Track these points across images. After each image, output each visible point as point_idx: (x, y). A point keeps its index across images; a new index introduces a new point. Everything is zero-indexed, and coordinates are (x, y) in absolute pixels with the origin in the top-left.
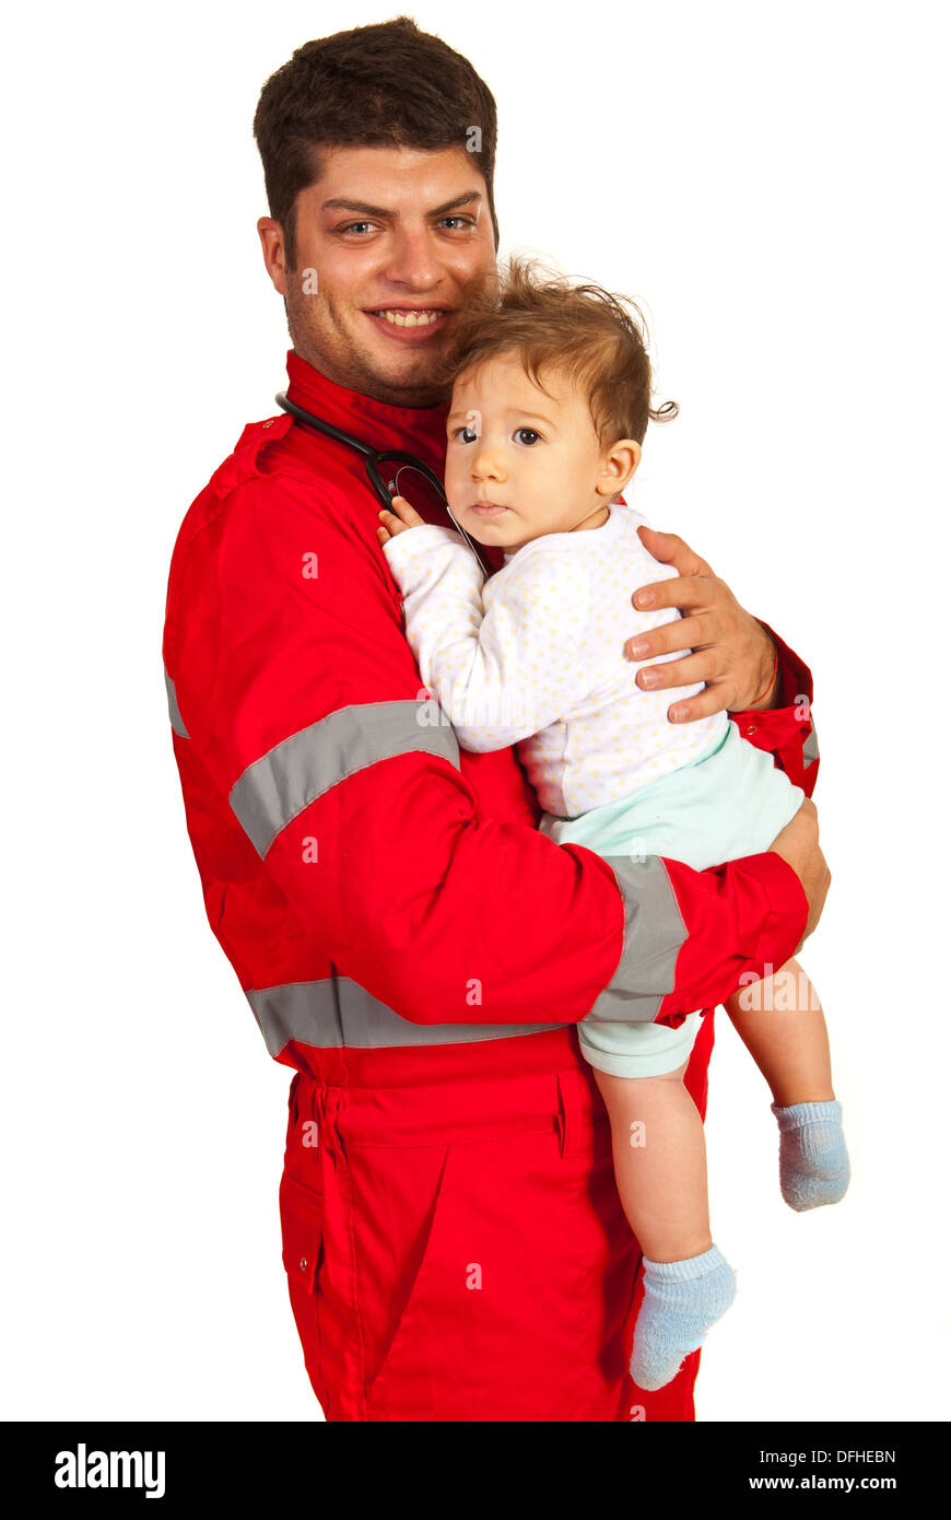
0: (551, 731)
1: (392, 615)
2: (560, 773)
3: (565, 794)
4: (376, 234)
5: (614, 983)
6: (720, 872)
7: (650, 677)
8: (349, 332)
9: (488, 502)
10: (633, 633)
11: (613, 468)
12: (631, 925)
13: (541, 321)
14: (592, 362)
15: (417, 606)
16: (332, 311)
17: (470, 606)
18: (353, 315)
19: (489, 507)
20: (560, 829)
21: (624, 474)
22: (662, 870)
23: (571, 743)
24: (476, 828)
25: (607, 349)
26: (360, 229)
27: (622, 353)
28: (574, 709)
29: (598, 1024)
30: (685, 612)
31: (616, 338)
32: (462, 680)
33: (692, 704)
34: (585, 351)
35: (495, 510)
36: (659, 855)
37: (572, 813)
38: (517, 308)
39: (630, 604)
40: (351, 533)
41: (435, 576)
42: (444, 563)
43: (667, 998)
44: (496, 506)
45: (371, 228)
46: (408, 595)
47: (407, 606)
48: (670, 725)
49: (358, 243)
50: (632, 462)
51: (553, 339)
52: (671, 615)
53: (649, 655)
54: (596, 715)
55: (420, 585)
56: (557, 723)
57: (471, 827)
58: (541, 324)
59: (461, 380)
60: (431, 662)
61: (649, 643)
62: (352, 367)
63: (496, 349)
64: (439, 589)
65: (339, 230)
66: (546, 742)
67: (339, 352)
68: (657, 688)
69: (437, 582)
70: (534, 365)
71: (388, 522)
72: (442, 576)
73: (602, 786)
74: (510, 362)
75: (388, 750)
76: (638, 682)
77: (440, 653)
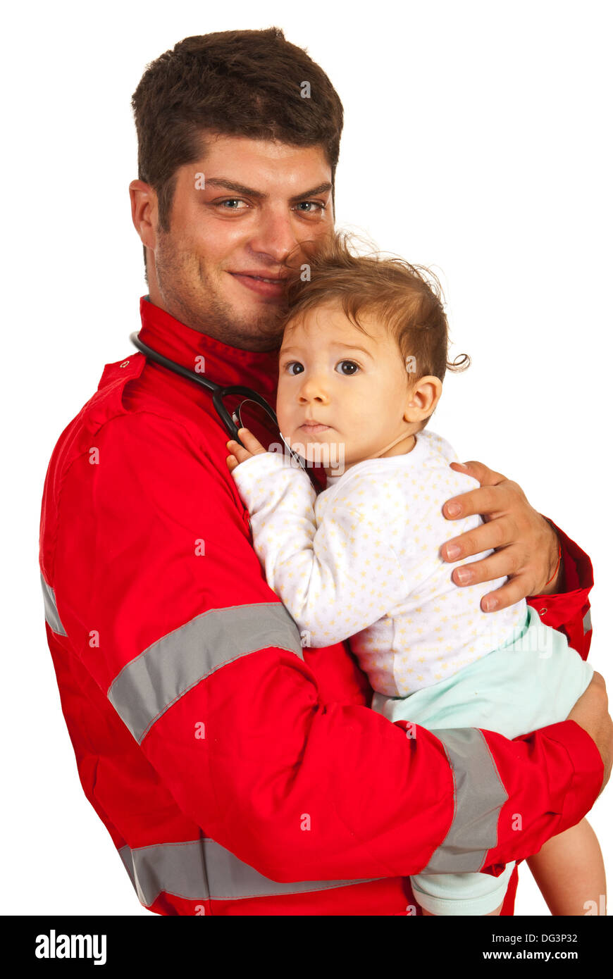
0: (378, 626)
1: (241, 529)
2: (391, 661)
3: (396, 679)
4: (244, 210)
5: (447, 841)
6: (529, 740)
7: (465, 575)
8: (214, 288)
9: (314, 421)
10: (444, 539)
11: (417, 400)
12: (460, 790)
13: (359, 276)
14: (401, 311)
15: (263, 523)
16: (201, 269)
17: (305, 521)
18: (219, 275)
19: (314, 426)
20: (392, 707)
21: (428, 406)
22: (481, 742)
23: (398, 635)
24: (325, 712)
25: (413, 303)
26: (232, 204)
27: (425, 307)
28: (398, 605)
29: (432, 876)
30: (486, 518)
31: (420, 294)
32: (303, 588)
33: (500, 595)
34: (395, 302)
35: (320, 428)
36: (478, 727)
37: (402, 693)
38: (338, 267)
39: (441, 515)
40: (204, 459)
41: (277, 497)
42: (284, 485)
43: (491, 852)
44: (320, 424)
45: (241, 205)
46: (254, 513)
47: (254, 522)
48: (482, 614)
49: (231, 216)
50: (434, 395)
51: (370, 290)
52: (475, 521)
53: (461, 556)
54: (418, 610)
55: (264, 504)
56: (385, 618)
57: (321, 710)
58: (358, 278)
59: (291, 325)
60: (274, 571)
61: (461, 547)
62: (211, 317)
63: (321, 297)
64: (281, 508)
65: (214, 203)
66: (376, 635)
67: (200, 304)
68: (470, 584)
69: (279, 502)
70: (353, 310)
71: (235, 451)
72: (283, 497)
73: (427, 670)
74: (332, 308)
75: (247, 647)
76: (454, 578)
77: (282, 564)
